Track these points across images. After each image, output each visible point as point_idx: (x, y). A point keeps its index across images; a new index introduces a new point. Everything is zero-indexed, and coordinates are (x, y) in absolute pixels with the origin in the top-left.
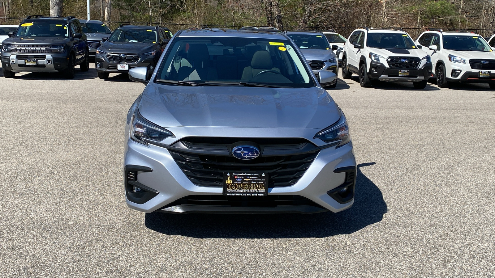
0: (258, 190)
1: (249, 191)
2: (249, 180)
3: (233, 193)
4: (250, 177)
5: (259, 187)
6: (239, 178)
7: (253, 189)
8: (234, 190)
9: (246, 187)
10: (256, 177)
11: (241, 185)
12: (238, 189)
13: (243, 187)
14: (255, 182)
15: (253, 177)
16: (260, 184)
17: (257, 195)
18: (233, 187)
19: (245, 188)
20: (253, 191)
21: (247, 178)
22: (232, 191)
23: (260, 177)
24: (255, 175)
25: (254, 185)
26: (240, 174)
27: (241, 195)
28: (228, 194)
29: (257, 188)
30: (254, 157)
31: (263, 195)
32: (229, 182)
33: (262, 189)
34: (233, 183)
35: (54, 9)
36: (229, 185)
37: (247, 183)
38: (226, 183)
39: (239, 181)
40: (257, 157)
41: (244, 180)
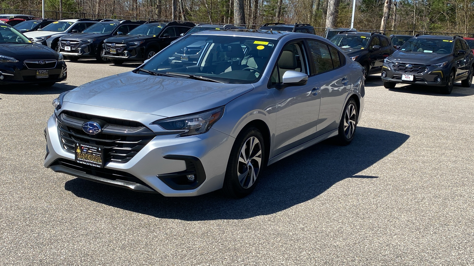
0: (97, 162)
1: (91, 162)
2: (92, 152)
3: (81, 161)
4: (92, 150)
5: (97, 160)
6: (85, 149)
7: (94, 160)
8: (81, 158)
9: (90, 157)
10: (95, 150)
11: (86, 155)
12: (84, 158)
13: (88, 157)
14: (95, 155)
15: (93, 150)
16: (98, 156)
17: (96, 166)
18: (81, 156)
19: (89, 159)
20: (94, 162)
21: (90, 150)
22: (80, 159)
23: (98, 151)
24: (94, 148)
25: (94, 157)
26: (85, 146)
27: (86, 164)
28: (78, 162)
29: (96, 160)
30: (96, 133)
31: (100, 167)
32: (78, 151)
33: (100, 161)
34: (81, 153)
35: (329, 18)
36: (79, 153)
37: (90, 155)
38: (77, 151)
39: (85, 152)
40: (97, 133)
41: (88, 151)
